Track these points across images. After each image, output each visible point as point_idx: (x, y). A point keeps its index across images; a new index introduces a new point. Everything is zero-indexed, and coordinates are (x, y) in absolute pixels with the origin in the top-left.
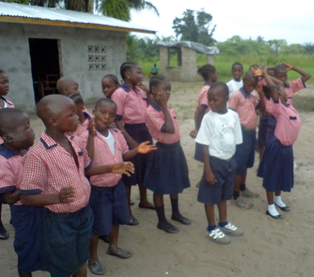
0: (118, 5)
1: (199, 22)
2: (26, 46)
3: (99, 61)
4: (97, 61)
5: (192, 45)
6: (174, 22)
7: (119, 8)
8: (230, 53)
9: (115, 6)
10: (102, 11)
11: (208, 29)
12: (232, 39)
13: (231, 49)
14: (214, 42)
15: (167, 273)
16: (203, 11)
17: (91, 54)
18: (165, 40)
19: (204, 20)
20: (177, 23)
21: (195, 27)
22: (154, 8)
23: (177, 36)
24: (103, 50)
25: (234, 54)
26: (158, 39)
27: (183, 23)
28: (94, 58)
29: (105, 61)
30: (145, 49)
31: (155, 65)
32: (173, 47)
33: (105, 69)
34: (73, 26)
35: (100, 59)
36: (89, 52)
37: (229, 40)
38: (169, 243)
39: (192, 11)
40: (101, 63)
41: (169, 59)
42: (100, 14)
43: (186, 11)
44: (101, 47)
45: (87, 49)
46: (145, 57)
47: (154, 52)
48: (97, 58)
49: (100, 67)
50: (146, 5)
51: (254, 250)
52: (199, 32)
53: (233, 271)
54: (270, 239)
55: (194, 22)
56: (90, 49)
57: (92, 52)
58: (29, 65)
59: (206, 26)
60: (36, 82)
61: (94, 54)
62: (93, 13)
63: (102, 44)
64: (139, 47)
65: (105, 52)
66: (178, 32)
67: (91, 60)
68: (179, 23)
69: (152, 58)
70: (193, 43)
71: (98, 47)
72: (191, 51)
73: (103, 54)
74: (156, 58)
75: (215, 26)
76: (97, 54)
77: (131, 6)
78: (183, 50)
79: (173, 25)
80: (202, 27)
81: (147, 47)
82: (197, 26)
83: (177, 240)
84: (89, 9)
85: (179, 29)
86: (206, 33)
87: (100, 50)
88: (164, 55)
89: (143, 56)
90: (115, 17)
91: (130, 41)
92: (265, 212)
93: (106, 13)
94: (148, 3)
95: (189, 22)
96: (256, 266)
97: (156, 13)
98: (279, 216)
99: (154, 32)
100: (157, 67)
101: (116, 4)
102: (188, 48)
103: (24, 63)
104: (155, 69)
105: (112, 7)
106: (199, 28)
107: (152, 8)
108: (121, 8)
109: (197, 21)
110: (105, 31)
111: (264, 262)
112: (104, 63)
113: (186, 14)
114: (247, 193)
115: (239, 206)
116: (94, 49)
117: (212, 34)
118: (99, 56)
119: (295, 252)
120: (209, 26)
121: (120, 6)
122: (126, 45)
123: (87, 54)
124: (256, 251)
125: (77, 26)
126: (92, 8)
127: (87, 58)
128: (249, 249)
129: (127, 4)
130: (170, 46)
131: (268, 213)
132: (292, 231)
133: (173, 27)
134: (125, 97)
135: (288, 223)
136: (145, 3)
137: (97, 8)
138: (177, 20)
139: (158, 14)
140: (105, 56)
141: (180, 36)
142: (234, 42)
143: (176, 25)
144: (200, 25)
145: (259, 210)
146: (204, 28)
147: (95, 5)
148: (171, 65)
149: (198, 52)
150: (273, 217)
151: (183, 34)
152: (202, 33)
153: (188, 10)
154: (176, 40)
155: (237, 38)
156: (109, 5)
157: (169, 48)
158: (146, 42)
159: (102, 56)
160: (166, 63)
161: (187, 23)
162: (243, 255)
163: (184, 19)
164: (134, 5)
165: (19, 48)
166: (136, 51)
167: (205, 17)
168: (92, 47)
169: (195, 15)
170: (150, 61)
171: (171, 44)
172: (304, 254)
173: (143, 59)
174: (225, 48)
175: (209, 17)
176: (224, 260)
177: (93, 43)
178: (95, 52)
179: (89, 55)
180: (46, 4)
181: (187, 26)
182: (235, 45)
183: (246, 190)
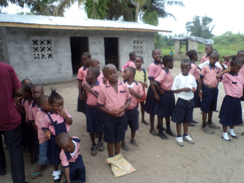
0: (152, 16)
1: (203, 23)
2: (103, 41)
3: (139, 49)
4: (138, 49)
5: (195, 38)
6: (187, 24)
7: (152, 18)
8: (223, 43)
9: (150, 17)
10: (143, 20)
11: (209, 27)
12: (225, 34)
13: (224, 40)
14: (213, 36)
15: (158, 156)
16: (206, 16)
17: (135, 45)
18: (179, 36)
19: (207, 22)
20: (188, 25)
21: (200, 27)
22: (173, 16)
23: (188, 33)
24: (141, 42)
25: (226, 44)
26: (176, 35)
27: (192, 25)
28: (136, 47)
29: (142, 49)
30: (168, 41)
31: (172, 51)
32: (183, 40)
33: (142, 54)
34: (126, 30)
35: (140, 47)
36: (134, 44)
37: (223, 34)
38: (162, 143)
39: (198, 17)
40: (140, 50)
41: (180, 48)
42: (142, 22)
43: (195, 17)
44: (140, 41)
45: (133, 42)
46: (167, 46)
47: (172, 43)
48: (138, 47)
49: (139, 52)
50: (168, 16)
51: (208, 154)
52: (203, 30)
53: (193, 162)
54: (220, 151)
55: (200, 24)
56: (134, 42)
57: (135, 44)
58: (104, 51)
59: (207, 26)
60: (107, 60)
61: (136, 45)
62: (137, 22)
63: (141, 39)
64: (164, 40)
65: (142, 44)
66: (189, 31)
67: (134, 48)
68: (190, 25)
69: (171, 47)
70: (196, 37)
71: (139, 41)
72: (195, 43)
73: (142, 45)
74: (173, 47)
75: (214, 25)
76: (138, 45)
77: (159, 16)
78: (189, 42)
79: (186, 27)
80: (205, 26)
81: (169, 40)
82: (201, 26)
83: (166, 143)
84: (135, 19)
85: (189, 29)
86: (208, 30)
87: (140, 42)
88: (177, 45)
89: (165, 46)
90: (150, 24)
91: (158, 37)
92: (221, 137)
93: (145, 21)
94: (169, 14)
95: (196, 23)
96: (207, 162)
97: (175, 19)
98: (229, 140)
99: (171, 32)
100: (173, 52)
101: (151, 16)
102: (193, 40)
103: (101, 50)
104: (172, 53)
105: (148, 17)
106: (203, 27)
107: (172, 17)
108: (153, 18)
109: (202, 22)
110: (143, 32)
111: (213, 161)
112: (141, 50)
113: (195, 18)
114: (212, 126)
115: (206, 132)
116: (136, 42)
117: (211, 31)
118: (139, 46)
119: (233, 160)
120: (210, 26)
121: (153, 16)
122: (156, 39)
123: (133, 45)
124: (209, 155)
125: (128, 30)
126: (137, 19)
127: (133, 47)
128: (206, 153)
129: (157, 15)
130: (182, 39)
131: (223, 138)
132: (236, 149)
133: (186, 28)
134: (155, 68)
135: (234, 145)
136: (168, 14)
137: (140, 19)
138: (189, 23)
139: (176, 20)
140: (142, 46)
141: (190, 33)
142: (227, 35)
143: (188, 26)
144: (203, 26)
145: (218, 136)
146: (206, 27)
147: (139, 17)
148: (181, 51)
149: (199, 43)
150: (225, 140)
151: (192, 32)
152: (205, 30)
153: (196, 16)
154: (187, 36)
155: (230, 33)
156: (147, 17)
157: (181, 41)
158: (168, 37)
159: (141, 46)
160: (179, 50)
161: (195, 25)
162: (202, 156)
163: (193, 22)
164: (161, 15)
165: (99, 43)
166: (162, 43)
167: (207, 20)
168: (135, 41)
169: (201, 19)
170: (169, 48)
171: (182, 38)
172: (239, 162)
173: (165, 48)
174: (220, 40)
175: (210, 20)
176: (190, 156)
177: (136, 39)
178: (137, 44)
179: (134, 46)
180: (114, 19)
181: (195, 26)
182: (228, 37)
183: (212, 124)
